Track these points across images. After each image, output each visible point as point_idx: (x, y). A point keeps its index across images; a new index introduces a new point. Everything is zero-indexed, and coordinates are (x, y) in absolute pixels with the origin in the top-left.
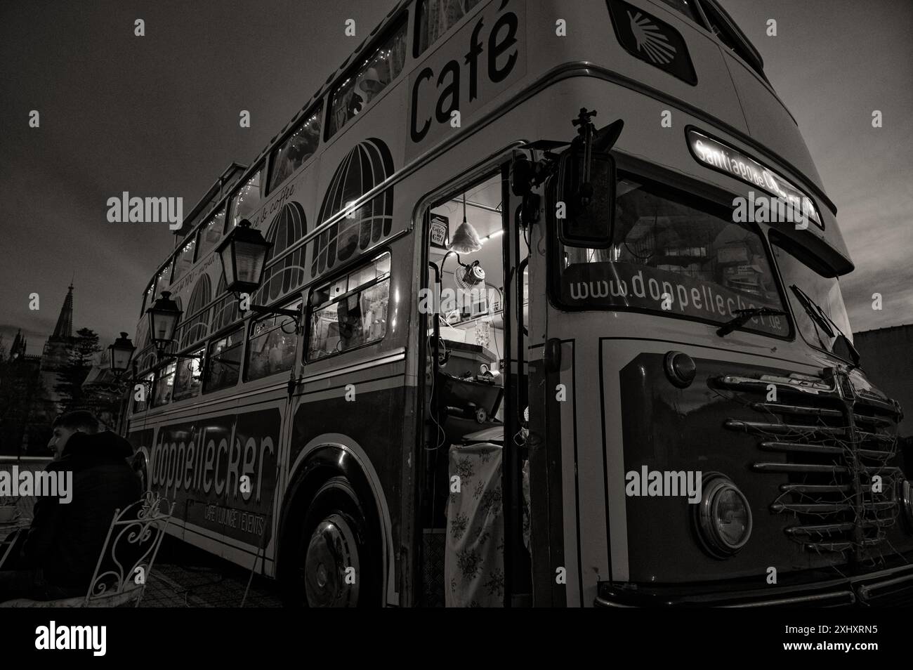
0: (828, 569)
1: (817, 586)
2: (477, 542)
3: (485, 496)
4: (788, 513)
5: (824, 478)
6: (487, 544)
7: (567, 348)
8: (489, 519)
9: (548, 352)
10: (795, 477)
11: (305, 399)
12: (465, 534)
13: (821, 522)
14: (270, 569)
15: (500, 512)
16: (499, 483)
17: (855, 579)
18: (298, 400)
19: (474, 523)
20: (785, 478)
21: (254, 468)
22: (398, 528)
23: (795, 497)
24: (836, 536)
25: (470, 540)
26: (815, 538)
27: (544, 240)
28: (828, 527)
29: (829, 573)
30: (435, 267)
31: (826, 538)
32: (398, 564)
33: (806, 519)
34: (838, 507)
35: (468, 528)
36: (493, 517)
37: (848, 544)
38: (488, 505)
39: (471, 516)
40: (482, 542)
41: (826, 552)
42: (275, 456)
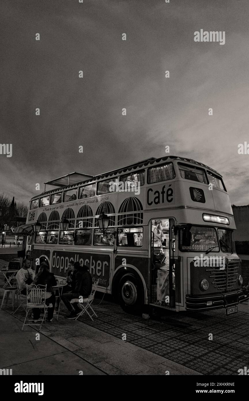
0: (220, 292)
1: (218, 295)
2: (164, 288)
3: (166, 280)
4: (215, 284)
5: (222, 277)
6: (166, 288)
7: (182, 258)
8: (166, 284)
9: (178, 258)
10: (216, 278)
11: (118, 255)
12: (162, 287)
13: (220, 285)
14: (109, 292)
15: (168, 283)
16: (168, 278)
17: (224, 294)
18: (116, 254)
19: (164, 285)
20: (215, 278)
21: (101, 268)
22: (147, 285)
23: (216, 281)
24: (223, 287)
25: (163, 288)
26: (219, 287)
27: (178, 238)
28: (221, 286)
29: (220, 293)
30: (153, 232)
31: (221, 287)
32: (148, 292)
33: (218, 284)
34: (224, 282)
35: (162, 285)
36: (167, 284)
37: (225, 288)
38: (166, 282)
39: (163, 284)
40: (165, 288)
41: (221, 289)
42: (109, 266)
